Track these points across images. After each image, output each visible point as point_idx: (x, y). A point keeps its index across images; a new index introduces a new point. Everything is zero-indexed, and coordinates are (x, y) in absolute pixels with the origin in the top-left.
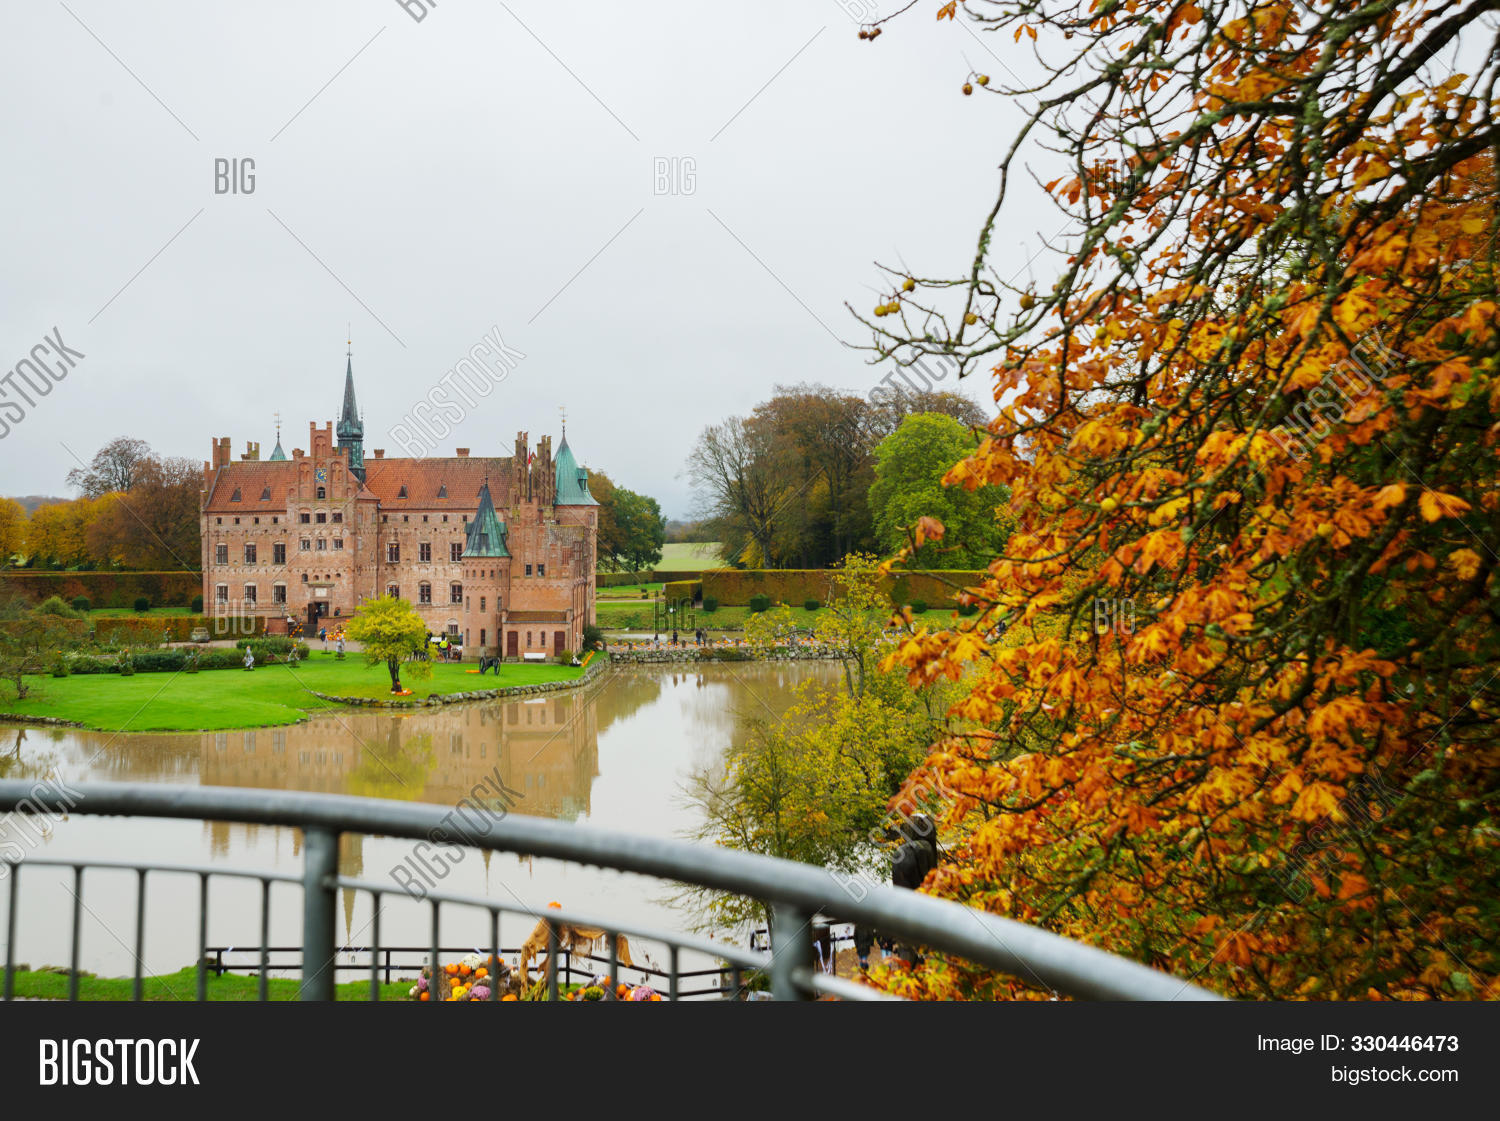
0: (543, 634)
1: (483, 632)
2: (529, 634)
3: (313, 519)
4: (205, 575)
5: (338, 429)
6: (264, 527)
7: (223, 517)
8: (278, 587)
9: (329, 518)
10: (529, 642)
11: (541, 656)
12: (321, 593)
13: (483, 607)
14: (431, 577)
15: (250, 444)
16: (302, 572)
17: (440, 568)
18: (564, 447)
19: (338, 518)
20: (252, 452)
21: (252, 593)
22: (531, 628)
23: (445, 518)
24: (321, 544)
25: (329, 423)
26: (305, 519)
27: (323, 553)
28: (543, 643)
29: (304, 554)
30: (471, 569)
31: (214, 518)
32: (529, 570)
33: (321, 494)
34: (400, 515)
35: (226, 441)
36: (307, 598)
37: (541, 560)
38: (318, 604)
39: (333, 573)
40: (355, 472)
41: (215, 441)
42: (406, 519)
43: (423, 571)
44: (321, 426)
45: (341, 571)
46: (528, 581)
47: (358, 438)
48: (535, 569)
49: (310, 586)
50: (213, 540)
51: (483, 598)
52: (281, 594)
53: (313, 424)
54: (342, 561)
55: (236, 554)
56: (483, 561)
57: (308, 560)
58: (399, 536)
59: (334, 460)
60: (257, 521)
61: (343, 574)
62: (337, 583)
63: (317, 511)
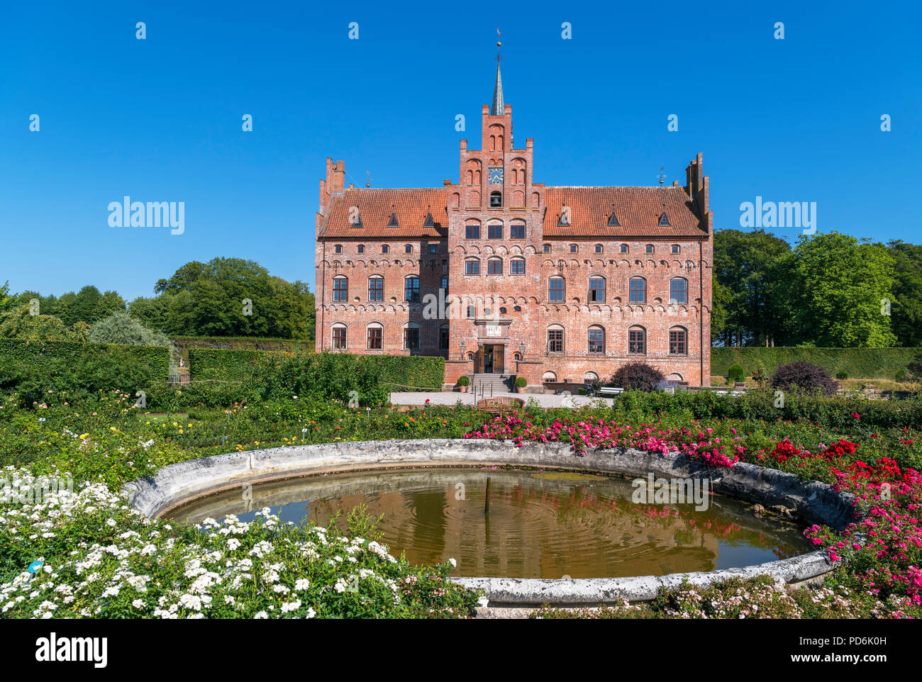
3: (485, 234)
4: (319, 314)
6: (394, 257)
7: (345, 243)
8: (410, 329)
9: (507, 233)
12: (494, 332)
14: (604, 321)
17: (616, 309)
19: (519, 232)
21: (376, 337)
23: (624, 249)
24: (496, 268)
26: (474, 232)
27: (498, 279)
31: (333, 244)
33: (496, 201)
36: (475, 340)
38: (489, 348)
39: (510, 304)
43: (595, 313)
45: (520, 302)
49: (479, 323)
50: (330, 272)
54: (523, 290)
55: (359, 290)
57: (477, 287)
58: (565, 269)
59: (515, 155)
60: (385, 249)
61: (524, 307)
62: (515, 319)
63: (489, 223)
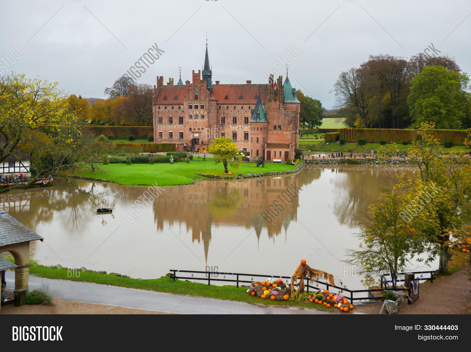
0: (280, 152)
1: (258, 151)
2: (275, 152)
3: (193, 107)
4: (154, 128)
5: (203, 73)
6: (175, 110)
7: (161, 106)
8: (180, 133)
9: (199, 107)
10: (275, 155)
11: (280, 160)
12: (196, 135)
13: (258, 141)
14: (237, 130)
15: (170, 79)
16: (189, 127)
17: (240, 126)
18: (287, 80)
19: (202, 107)
20: (171, 81)
21: (171, 135)
22: (276, 150)
23: (242, 107)
24: (197, 117)
25: (199, 71)
26: (191, 107)
27: (197, 120)
28: (280, 155)
29: (190, 120)
30: (253, 127)
31: (157, 106)
32: (275, 127)
33: (196, 98)
34: (225, 106)
35: (162, 78)
36: (191, 137)
37: (280, 124)
39: (201, 128)
40: (209, 89)
41: (158, 77)
42: (228, 107)
43: (234, 127)
44: (197, 72)
45: (203, 127)
46: (275, 132)
47: (210, 76)
48: (277, 127)
49: (192, 132)
50: (157, 115)
51: (258, 138)
52: (182, 135)
53: (193, 71)
54: (204, 123)
55: (165, 120)
56: (258, 124)
57: (192, 123)
58: (225, 114)
59: (201, 85)
60: (173, 108)
61: (204, 128)
62: (202, 132)
63: (195, 104)
